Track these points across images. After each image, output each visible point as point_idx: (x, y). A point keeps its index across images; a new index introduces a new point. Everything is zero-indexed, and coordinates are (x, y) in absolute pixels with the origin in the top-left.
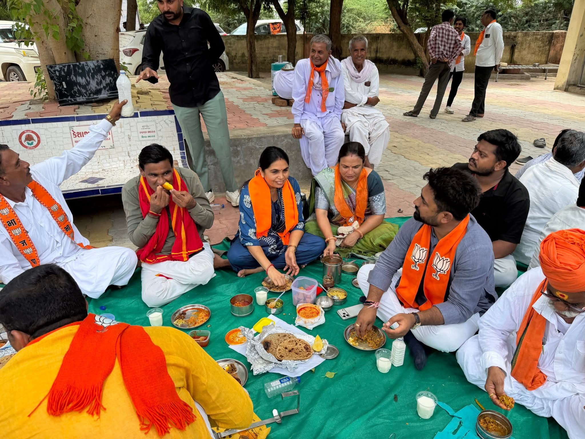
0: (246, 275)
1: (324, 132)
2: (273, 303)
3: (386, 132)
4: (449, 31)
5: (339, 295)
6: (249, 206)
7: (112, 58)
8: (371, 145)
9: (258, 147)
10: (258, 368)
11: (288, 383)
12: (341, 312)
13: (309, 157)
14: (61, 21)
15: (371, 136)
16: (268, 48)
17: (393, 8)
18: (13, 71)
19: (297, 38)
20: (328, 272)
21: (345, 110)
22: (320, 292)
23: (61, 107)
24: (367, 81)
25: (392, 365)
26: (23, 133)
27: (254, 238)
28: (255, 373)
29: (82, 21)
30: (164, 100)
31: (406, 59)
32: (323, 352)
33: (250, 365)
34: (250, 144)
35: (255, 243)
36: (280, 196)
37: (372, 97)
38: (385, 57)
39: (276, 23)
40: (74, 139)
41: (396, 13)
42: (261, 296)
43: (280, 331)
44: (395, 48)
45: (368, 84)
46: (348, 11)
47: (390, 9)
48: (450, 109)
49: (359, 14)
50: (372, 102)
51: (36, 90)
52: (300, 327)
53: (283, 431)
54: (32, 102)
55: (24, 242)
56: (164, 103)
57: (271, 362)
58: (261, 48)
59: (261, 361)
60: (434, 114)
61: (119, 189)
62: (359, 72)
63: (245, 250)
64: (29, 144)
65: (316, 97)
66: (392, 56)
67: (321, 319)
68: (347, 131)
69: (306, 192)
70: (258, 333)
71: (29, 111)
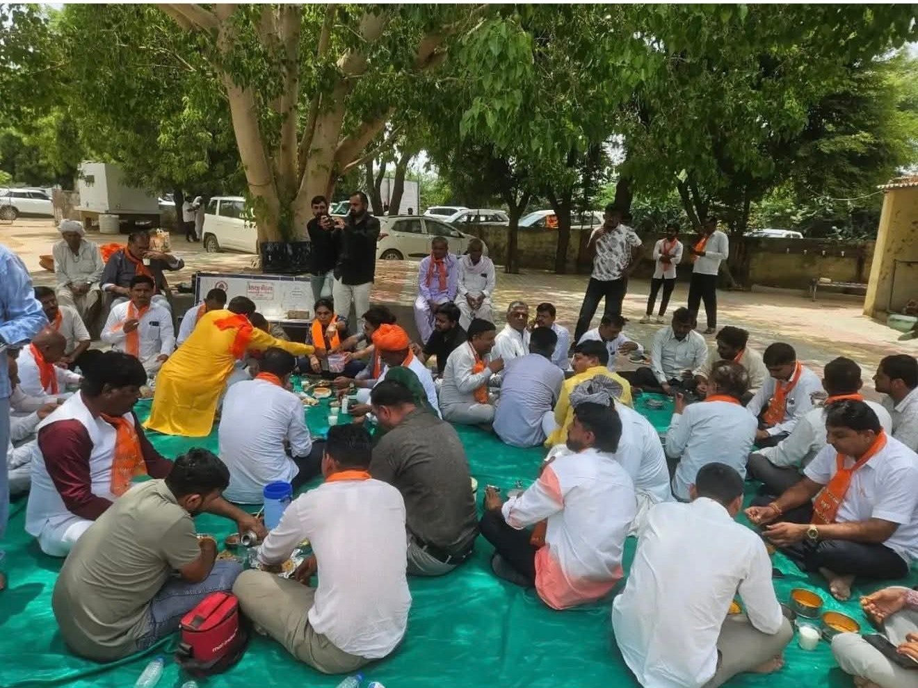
14: (277, 213)
24: (483, 273)
26: (219, 283)
29: (293, 213)
40: (249, 291)
45: (484, 275)
62: (475, 265)
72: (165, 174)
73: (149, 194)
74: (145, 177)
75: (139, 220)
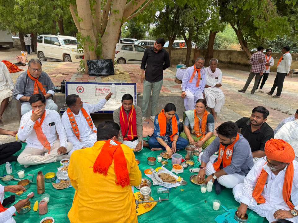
0: (155, 151)
1: (195, 97)
2: (164, 162)
3: (223, 99)
4: (260, 55)
5: (191, 163)
6: (157, 124)
7: (111, 58)
8: (216, 104)
9: (166, 100)
10: (155, 183)
11: (166, 189)
12: (190, 170)
13: (187, 106)
14: (95, 44)
15: (216, 100)
16: (178, 54)
17: (240, 39)
18: (67, 57)
19: (192, 50)
20: (188, 154)
21: (205, 88)
22: (183, 161)
23: (90, 77)
24: (216, 77)
25: (207, 190)
26: (78, 87)
27: (159, 135)
28: (154, 184)
29: (102, 44)
30: (130, 77)
31: (245, 63)
32: (181, 182)
33: (152, 181)
34: (162, 99)
35: (160, 137)
36: (171, 122)
37: (218, 84)
38: (234, 61)
39: (182, 43)
40: (96, 91)
41: (241, 42)
42: (159, 159)
43: (165, 172)
44: (240, 58)
45: (217, 78)
46: (219, 37)
47: (239, 39)
48: (262, 90)
49: (225, 39)
50: (218, 86)
51: (79, 68)
52: (173, 172)
53: (161, 205)
54: (79, 73)
55: (76, 129)
56: (129, 78)
57: (160, 182)
58: (174, 54)
59: (156, 181)
60: (253, 92)
61: (112, 112)
62: (213, 73)
63: (155, 140)
64: (80, 91)
65: (194, 81)
66: (238, 61)
67: (182, 171)
68: (205, 97)
69: (181, 120)
70: (156, 172)
71: (77, 77)
72: (17, 25)
73: (9, 34)
74: (7, 27)
75: (4, 45)
